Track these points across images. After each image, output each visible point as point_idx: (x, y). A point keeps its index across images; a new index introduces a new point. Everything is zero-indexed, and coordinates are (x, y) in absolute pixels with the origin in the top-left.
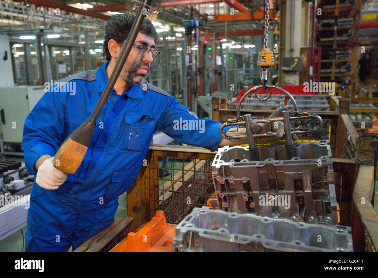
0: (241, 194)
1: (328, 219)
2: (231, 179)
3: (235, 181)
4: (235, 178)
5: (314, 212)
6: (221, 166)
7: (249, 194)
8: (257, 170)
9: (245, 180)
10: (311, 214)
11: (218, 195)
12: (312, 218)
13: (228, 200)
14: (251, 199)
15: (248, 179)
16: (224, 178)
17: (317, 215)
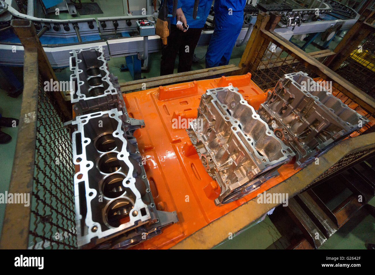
0: (284, 101)
1: (310, 152)
2: (286, 90)
3: (287, 92)
4: (289, 91)
5: (307, 142)
6: (288, 79)
7: (287, 105)
8: (302, 97)
9: (292, 96)
10: (305, 142)
11: (273, 92)
12: (304, 144)
13: (276, 98)
14: (286, 108)
15: (294, 97)
16: (283, 86)
17: (308, 145)
